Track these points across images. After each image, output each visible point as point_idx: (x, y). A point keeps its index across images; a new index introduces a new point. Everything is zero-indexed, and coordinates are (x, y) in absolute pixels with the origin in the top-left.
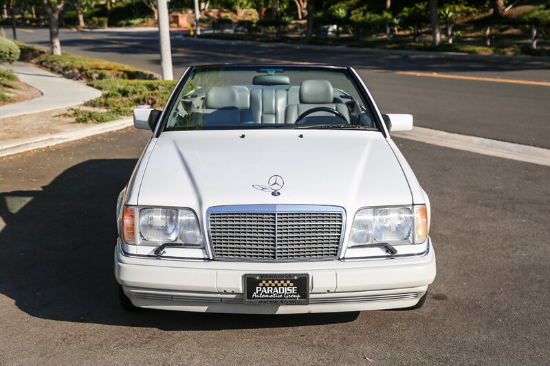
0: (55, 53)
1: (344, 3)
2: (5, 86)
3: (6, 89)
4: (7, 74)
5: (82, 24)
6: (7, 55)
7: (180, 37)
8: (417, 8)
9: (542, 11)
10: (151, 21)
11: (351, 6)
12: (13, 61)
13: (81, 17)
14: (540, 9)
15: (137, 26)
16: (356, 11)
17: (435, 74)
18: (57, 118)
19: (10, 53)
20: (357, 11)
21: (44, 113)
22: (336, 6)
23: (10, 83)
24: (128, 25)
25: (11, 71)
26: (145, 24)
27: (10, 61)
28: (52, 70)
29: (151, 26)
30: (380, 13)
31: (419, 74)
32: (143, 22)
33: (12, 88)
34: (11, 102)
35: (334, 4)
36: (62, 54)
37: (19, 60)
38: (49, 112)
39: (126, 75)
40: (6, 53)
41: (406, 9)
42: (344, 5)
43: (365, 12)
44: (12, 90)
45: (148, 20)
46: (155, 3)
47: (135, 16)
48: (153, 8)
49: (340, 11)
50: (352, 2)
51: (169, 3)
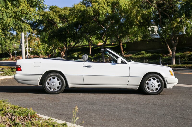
8: (99, 55)
9: (135, 56)
10: (9, 59)
11: (78, 54)
14: (134, 56)
15: (4, 60)
16: (80, 55)
22: (74, 54)
24: (1, 60)
26: (7, 60)
29: (10, 61)
35: (73, 53)
41: (95, 55)
42: (77, 54)
45: (8, 58)
46: (11, 53)
47: (3, 57)
48: (10, 55)
49: (75, 55)
50: (79, 53)
51: (16, 53)
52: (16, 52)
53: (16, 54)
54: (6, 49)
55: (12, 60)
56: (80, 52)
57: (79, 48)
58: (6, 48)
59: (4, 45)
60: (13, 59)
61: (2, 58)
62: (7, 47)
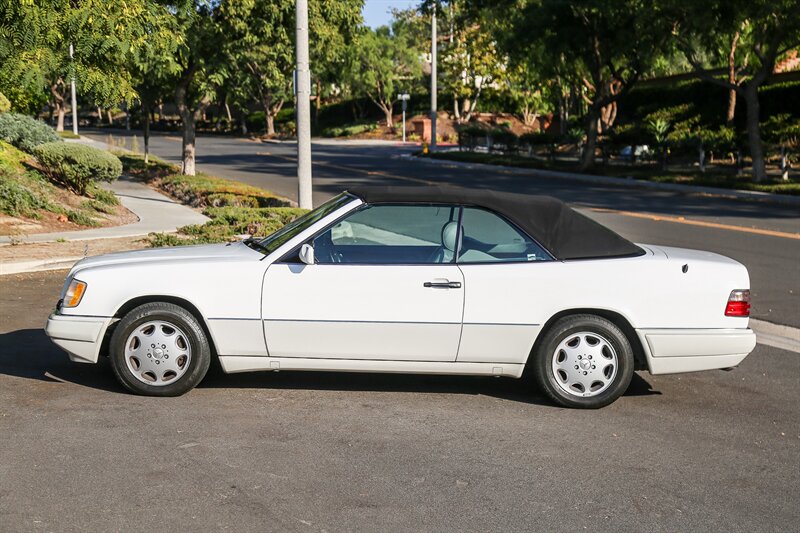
0: (187, 173)
1: (667, 110)
2: (98, 210)
3: (96, 213)
4: (104, 196)
5: (271, 131)
6: (106, 172)
7: (407, 156)
10: (379, 130)
11: (677, 115)
12: (111, 179)
13: (270, 121)
15: (357, 136)
16: (682, 124)
17: (681, 219)
18: (136, 244)
19: (110, 170)
20: (684, 124)
21: (124, 239)
22: (654, 116)
23: (106, 207)
24: (345, 135)
25: (112, 193)
26: (369, 134)
27: (109, 180)
28: (173, 195)
29: (379, 138)
30: (716, 129)
31: (656, 217)
32: (368, 131)
33: (105, 212)
34: (95, 227)
35: (652, 112)
36: (198, 174)
37: (120, 179)
38: (131, 238)
39: (256, 203)
40: (104, 169)
42: (668, 114)
43: (694, 127)
44: (104, 215)
45: (375, 128)
46: (388, 101)
47: (357, 120)
48: (385, 109)
49: (659, 123)
50: (680, 109)
51: (408, 101)
52: (406, 97)
53: (405, 106)
54: (367, 81)
55: (391, 136)
56: (687, 106)
57: (686, 86)
58: (366, 77)
59: (358, 64)
60: (393, 131)
61: (353, 123)
62: (371, 74)
